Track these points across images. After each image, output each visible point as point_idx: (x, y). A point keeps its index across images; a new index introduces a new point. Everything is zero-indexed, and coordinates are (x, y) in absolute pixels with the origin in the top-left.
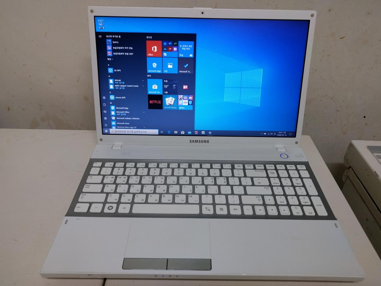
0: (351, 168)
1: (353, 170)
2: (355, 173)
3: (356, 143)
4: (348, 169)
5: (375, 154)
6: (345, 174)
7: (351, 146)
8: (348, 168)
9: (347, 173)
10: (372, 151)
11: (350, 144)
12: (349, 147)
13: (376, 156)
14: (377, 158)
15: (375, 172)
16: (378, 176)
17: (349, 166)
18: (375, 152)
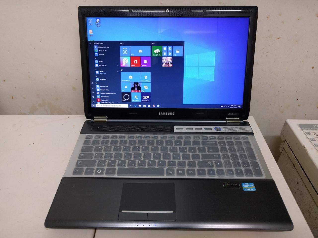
0: (286, 141)
1: (287, 143)
2: (289, 145)
3: (290, 122)
4: (284, 142)
5: (305, 131)
6: (282, 146)
7: (286, 124)
9: (283, 145)
11: (285, 122)
12: (284, 124)
13: (305, 132)
14: (306, 134)
15: (304, 146)
16: (306, 149)
17: (285, 140)
18: (305, 129)
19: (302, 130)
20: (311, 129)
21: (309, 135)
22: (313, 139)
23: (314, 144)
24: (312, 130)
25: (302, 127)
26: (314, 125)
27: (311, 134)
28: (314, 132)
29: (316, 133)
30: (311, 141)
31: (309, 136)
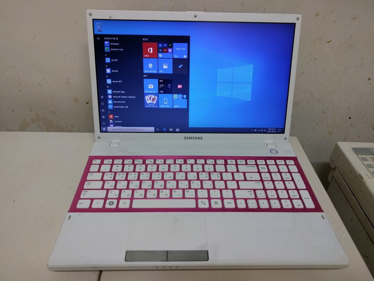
1: (338, 171)
2: (340, 174)
3: (341, 145)
5: (360, 156)
6: (331, 174)
8: (334, 168)
9: (333, 174)
10: (357, 153)
11: (336, 145)
12: (334, 148)
13: (361, 158)
14: (361, 159)
15: (360, 174)
16: (363, 178)
18: (360, 154)
19: (357, 155)
20: (368, 153)
21: (366, 161)
22: (370, 166)
23: (372, 173)
24: (369, 155)
25: (357, 151)
26: (371, 149)
27: (368, 160)
28: (372, 158)
30: (368, 168)
31: (366, 163)
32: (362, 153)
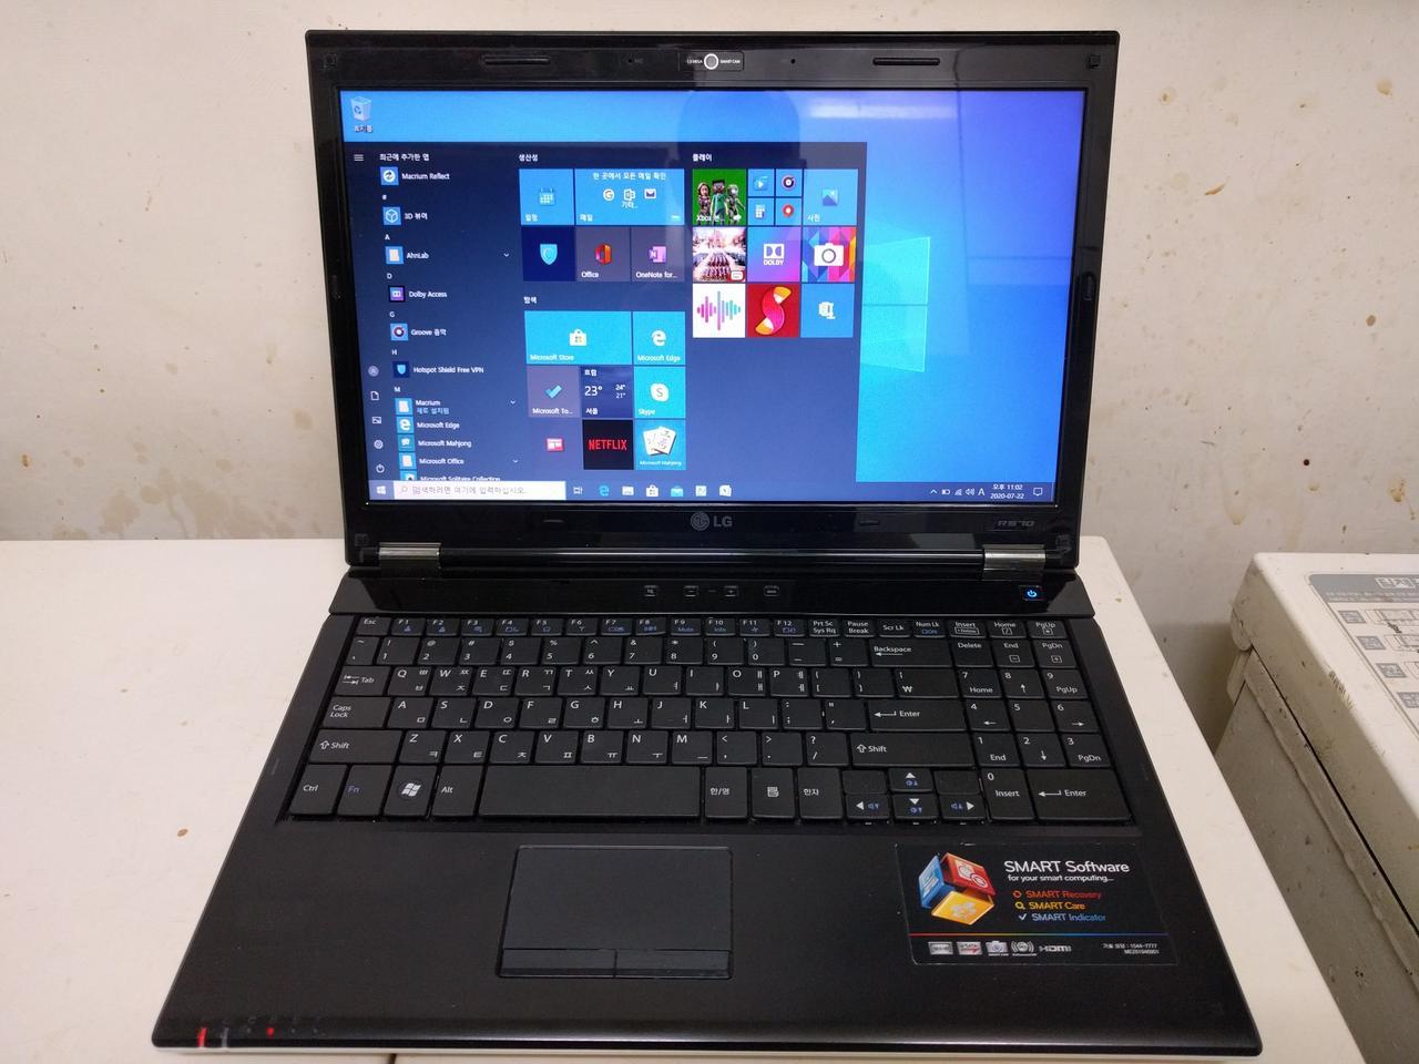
0: (1253, 652)
1: (1261, 660)
2: (1266, 668)
3: (1271, 563)
4: (1245, 656)
5: (1337, 607)
6: (1235, 672)
7: (1254, 572)
8: (1247, 651)
9: (1242, 671)
10: (1328, 594)
11: (1249, 567)
12: (1245, 576)
13: (1340, 612)
14: (1340, 618)
15: (1332, 675)
16: (1342, 690)
17: (1248, 646)
18: (1336, 596)
19: (1326, 600)
20: (1367, 594)
21: (1357, 622)
22: (1372, 643)
23: (1375, 666)
24: (1370, 600)
25: (1326, 586)
26: (1377, 579)
27: (1365, 617)
28: (1380, 610)
29: (1386, 613)
30: (1363, 650)
31: (1356, 629)
32: (1344, 594)
